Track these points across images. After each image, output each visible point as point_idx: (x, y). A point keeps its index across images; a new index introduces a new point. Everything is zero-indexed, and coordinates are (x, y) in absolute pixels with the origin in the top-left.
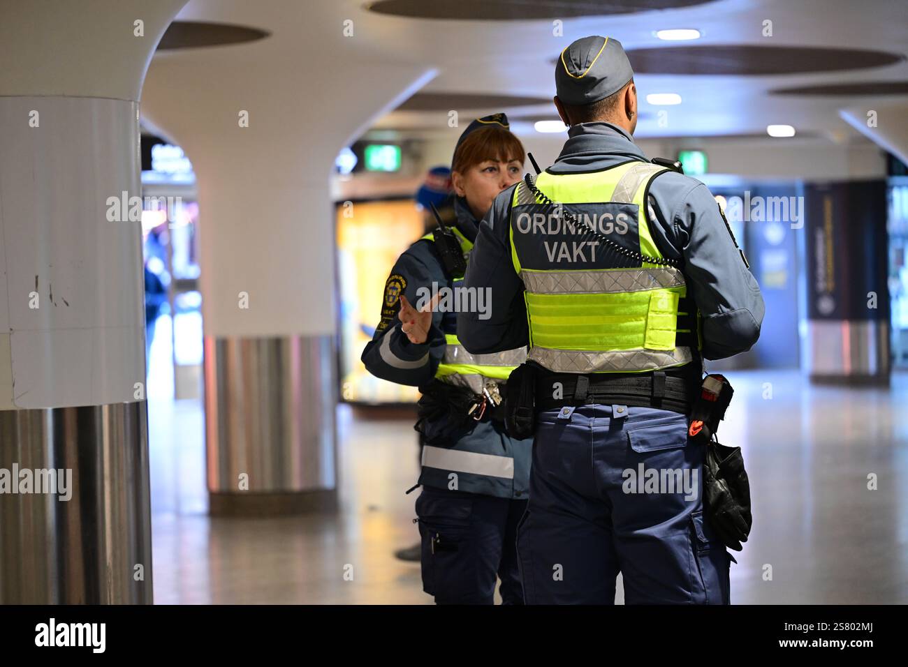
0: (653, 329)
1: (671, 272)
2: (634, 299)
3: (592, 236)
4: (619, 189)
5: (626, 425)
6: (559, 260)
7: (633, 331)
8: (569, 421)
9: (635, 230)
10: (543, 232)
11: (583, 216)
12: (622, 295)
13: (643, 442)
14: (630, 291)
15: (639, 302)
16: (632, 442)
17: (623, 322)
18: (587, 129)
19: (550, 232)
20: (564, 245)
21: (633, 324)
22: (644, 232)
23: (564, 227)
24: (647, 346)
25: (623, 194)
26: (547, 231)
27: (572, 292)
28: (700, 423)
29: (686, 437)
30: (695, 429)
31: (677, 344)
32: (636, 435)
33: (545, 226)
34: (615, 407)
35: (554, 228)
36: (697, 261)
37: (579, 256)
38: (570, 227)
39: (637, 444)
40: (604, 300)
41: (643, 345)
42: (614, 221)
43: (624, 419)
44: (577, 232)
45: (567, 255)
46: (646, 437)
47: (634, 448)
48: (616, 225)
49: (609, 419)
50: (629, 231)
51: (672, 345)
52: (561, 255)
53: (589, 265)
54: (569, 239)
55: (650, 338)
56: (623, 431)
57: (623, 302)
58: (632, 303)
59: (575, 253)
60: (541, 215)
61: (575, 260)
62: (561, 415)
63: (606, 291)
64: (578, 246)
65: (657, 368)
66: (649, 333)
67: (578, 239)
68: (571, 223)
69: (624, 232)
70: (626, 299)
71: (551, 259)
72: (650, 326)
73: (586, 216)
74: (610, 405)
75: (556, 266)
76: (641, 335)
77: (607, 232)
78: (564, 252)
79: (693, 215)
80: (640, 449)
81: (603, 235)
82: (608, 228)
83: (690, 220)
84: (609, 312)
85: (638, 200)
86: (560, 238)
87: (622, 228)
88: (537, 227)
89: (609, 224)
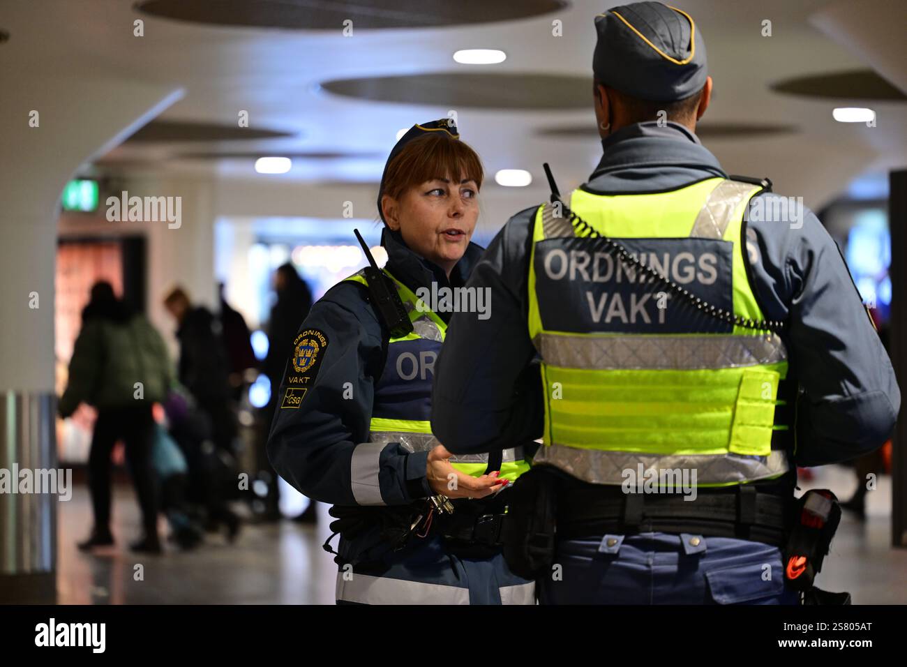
0: (742, 424)
1: (773, 341)
2: (718, 379)
3: (661, 285)
4: (702, 218)
5: (702, 563)
6: (608, 320)
7: (712, 426)
8: (615, 556)
9: (727, 278)
10: (586, 277)
11: (648, 257)
12: (702, 372)
13: (728, 589)
14: (714, 366)
15: (725, 384)
16: (713, 589)
17: (699, 412)
18: (646, 131)
19: (596, 278)
20: (617, 297)
21: (714, 415)
22: (740, 282)
23: (619, 272)
24: (733, 449)
25: (708, 226)
26: (591, 275)
27: (624, 367)
28: (802, 560)
29: (781, 580)
30: (795, 568)
31: (774, 447)
32: (718, 579)
33: (589, 269)
34: (686, 538)
35: (603, 273)
36: (812, 320)
37: (639, 315)
38: (628, 272)
39: (720, 592)
40: (675, 381)
41: (727, 447)
42: (695, 265)
43: (700, 555)
44: (638, 278)
45: (622, 313)
46: (733, 582)
47: (716, 597)
48: (698, 270)
49: (675, 554)
50: (718, 280)
51: (766, 449)
52: (612, 313)
53: (655, 328)
54: (626, 289)
55: (738, 437)
56: (699, 574)
57: (702, 383)
58: (715, 385)
59: (634, 310)
60: (582, 254)
61: (633, 320)
62: (603, 548)
63: (677, 367)
64: (638, 300)
65: (745, 481)
66: (737, 430)
67: (640, 289)
68: (629, 266)
69: (710, 281)
70: (708, 380)
71: (596, 318)
72: (738, 420)
73: (653, 257)
74: (678, 534)
75: (602, 327)
76: (725, 433)
77: (685, 281)
78: (616, 308)
79: (811, 254)
80: (724, 599)
81: (678, 284)
82: (686, 275)
83: (806, 260)
84: (681, 397)
85: (732, 235)
86: (609, 287)
87: (707, 275)
88: (577, 270)
89: (690, 270)
